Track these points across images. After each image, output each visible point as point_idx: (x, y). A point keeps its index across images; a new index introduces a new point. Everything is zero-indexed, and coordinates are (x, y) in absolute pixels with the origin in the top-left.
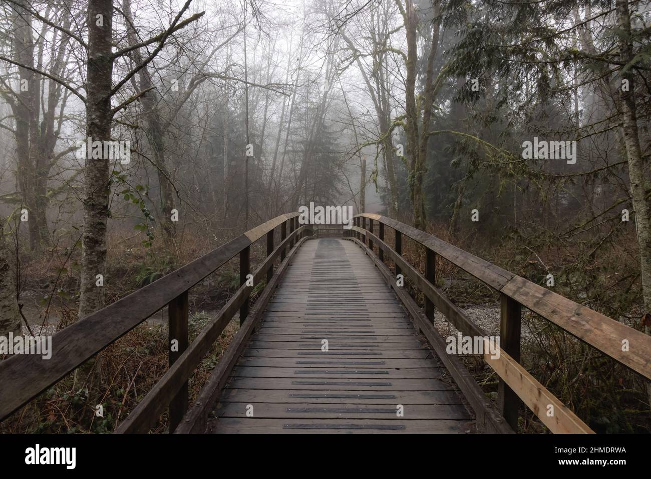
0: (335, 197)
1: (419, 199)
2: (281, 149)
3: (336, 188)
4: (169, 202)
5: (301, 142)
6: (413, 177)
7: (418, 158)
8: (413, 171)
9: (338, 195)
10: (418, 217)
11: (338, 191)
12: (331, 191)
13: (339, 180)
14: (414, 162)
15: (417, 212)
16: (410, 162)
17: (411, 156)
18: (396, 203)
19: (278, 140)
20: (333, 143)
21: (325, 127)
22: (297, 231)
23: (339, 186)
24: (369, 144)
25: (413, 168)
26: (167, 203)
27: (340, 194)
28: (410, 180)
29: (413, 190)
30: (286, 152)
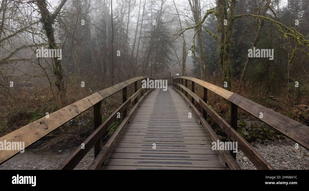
0: (168, 62)
1: (227, 64)
2: (138, 36)
3: (168, 57)
4: (58, 68)
5: (149, 32)
6: (223, 48)
7: (227, 35)
8: (222, 44)
9: (169, 61)
10: (226, 76)
11: (170, 59)
12: (166, 59)
13: (170, 53)
14: (223, 38)
15: (226, 73)
16: (220, 37)
17: (221, 34)
18: (204, 65)
19: (136, 32)
20: (166, 32)
21: (162, 23)
22: (130, 100)
23: (170, 56)
24: (189, 28)
25: (222, 42)
26: (57, 68)
27: (171, 60)
28: (220, 50)
29: (222, 58)
30: (140, 38)
